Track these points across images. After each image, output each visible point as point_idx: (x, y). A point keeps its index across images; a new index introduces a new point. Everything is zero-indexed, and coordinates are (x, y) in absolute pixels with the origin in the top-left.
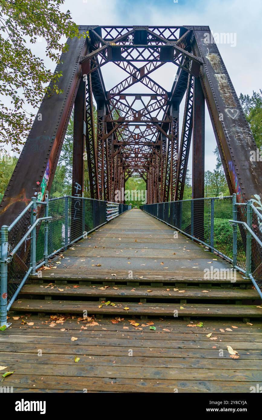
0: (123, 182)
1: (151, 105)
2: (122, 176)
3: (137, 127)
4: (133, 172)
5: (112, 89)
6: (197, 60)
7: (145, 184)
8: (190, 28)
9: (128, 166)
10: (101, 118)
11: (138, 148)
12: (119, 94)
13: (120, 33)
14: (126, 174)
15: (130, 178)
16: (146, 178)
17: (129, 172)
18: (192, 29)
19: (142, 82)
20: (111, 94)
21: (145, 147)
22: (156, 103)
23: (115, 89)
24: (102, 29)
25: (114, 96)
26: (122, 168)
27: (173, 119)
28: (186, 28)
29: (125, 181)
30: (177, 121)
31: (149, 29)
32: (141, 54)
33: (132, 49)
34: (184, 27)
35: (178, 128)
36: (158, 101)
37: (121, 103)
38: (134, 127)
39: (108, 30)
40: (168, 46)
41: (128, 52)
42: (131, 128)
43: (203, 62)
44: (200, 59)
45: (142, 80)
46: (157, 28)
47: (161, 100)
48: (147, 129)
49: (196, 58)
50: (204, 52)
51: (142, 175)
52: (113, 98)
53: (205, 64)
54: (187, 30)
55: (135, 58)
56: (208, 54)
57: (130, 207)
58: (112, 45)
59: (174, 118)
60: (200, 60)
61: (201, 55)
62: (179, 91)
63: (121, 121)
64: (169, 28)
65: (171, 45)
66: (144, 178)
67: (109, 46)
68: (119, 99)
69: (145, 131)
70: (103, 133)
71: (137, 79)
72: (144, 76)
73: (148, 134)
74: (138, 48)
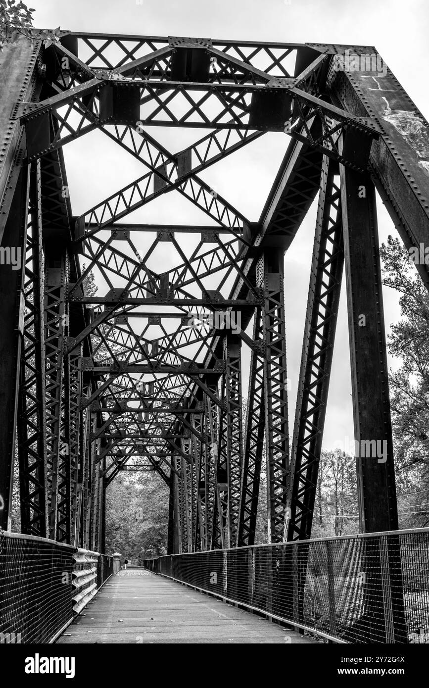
0: (101, 485)
1: (201, 257)
2: (99, 467)
3: (154, 319)
4: (131, 454)
5: (92, 211)
6: (362, 126)
7: (166, 491)
8: (326, 48)
9: (120, 436)
10: (57, 292)
11: (150, 384)
12: (109, 225)
13: (130, 55)
14: (109, 460)
15: (122, 474)
16: (168, 474)
17: (121, 454)
18: (332, 51)
19: (182, 191)
20: (87, 224)
21: (173, 379)
22: (214, 251)
23: (99, 212)
24: (80, 41)
25: (96, 228)
26: (98, 441)
27: (267, 295)
28: (315, 48)
29: (107, 482)
30: (279, 301)
31: (214, 47)
32: (196, 107)
33: (171, 91)
34: (308, 46)
35: (283, 322)
36: (222, 246)
37: (115, 251)
38: (145, 320)
39: (98, 44)
40: (274, 89)
41: (159, 101)
42: (138, 325)
43: (377, 129)
44: (369, 123)
45: (183, 185)
46: (236, 45)
47: (229, 244)
48: (183, 328)
49: (358, 121)
50: (377, 108)
51: (157, 463)
52: (91, 236)
53: (385, 134)
54: (318, 54)
55: (179, 118)
56: (387, 112)
57: (116, 564)
58: (115, 79)
59: (270, 292)
60: (369, 126)
61: (371, 114)
62: (286, 217)
63: (116, 301)
64: (267, 46)
65: (281, 87)
66: (162, 473)
67: (107, 81)
68: (110, 241)
69: (178, 331)
70: (61, 335)
71: (170, 183)
72: (187, 174)
73: (184, 341)
74: (188, 92)
